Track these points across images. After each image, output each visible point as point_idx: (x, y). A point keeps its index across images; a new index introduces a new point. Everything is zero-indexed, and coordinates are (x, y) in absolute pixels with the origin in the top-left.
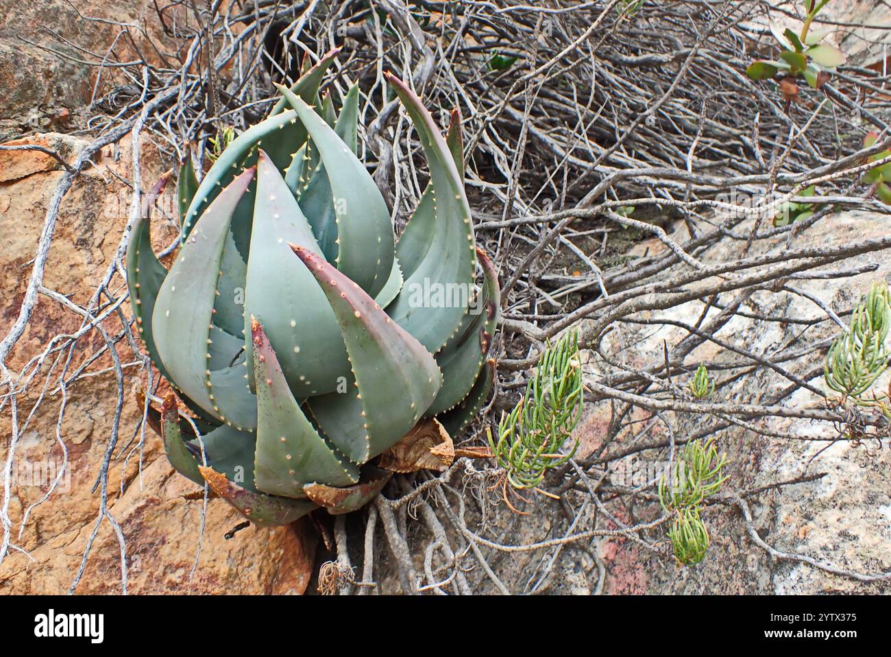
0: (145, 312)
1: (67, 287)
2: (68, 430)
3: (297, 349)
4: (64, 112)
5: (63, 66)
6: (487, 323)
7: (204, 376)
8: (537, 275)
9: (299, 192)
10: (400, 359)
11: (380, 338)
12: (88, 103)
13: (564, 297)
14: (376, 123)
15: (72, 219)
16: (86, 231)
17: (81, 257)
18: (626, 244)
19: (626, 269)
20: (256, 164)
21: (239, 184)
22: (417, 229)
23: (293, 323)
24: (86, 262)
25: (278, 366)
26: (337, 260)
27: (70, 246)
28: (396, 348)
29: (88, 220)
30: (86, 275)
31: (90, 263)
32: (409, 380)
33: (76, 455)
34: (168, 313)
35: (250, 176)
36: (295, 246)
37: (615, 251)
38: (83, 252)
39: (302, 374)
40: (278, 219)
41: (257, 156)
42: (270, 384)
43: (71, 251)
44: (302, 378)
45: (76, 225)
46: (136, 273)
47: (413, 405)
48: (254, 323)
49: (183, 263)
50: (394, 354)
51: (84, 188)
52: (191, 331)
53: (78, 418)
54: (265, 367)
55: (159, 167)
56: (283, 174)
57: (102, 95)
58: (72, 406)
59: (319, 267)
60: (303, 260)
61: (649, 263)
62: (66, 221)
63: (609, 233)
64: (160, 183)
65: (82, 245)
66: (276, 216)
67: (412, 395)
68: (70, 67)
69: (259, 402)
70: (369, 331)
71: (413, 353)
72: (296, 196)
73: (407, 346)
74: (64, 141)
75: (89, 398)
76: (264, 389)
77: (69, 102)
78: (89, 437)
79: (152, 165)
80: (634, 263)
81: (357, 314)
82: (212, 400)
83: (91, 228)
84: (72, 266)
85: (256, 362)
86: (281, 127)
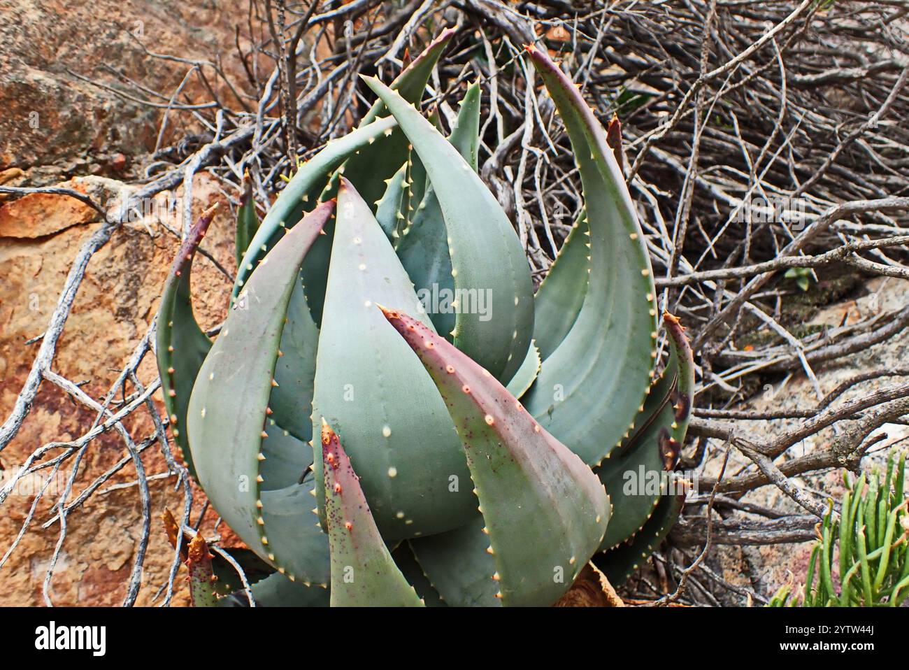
0: (180, 405)
1: (104, 368)
2: (103, 551)
3: (392, 472)
4: (118, 158)
5: (121, 106)
6: (674, 425)
7: (254, 510)
8: (714, 351)
9: (395, 234)
10: (555, 489)
11: (525, 457)
12: (151, 151)
13: (737, 379)
14: (492, 161)
15: (112, 282)
16: (129, 298)
17: (122, 330)
18: (808, 309)
19: (821, 342)
20: (336, 196)
21: (311, 223)
22: (556, 290)
23: (387, 431)
24: (127, 336)
25: (363, 498)
26: (454, 333)
27: (110, 316)
28: (549, 472)
29: (131, 284)
30: (126, 355)
31: (132, 338)
32: (567, 522)
33: (112, 585)
34: (204, 411)
35: (326, 212)
36: (389, 310)
37: (794, 319)
38: (125, 324)
39: (400, 509)
40: (365, 271)
41: (337, 185)
42: (350, 529)
43: (110, 323)
44: (400, 515)
45: (116, 290)
46: (169, 353)
47: (572, 560)
48: (327, 430)
49: (226, 337)
50: (547, 483)
51: (127, 244)
52: (235, 440)
53: (115, 537)
54: (343, 502)
55: (229, 221)
56: (374, 209)
57: (170, 144)
58: (108, 522)
59: (427, 344)
60: (402, 333)
61: (849, 334)
62: (105, 286)
63: (782, 296)
64: (201, 224)
65: (123, 316)
66: (362, 267)
67: (572, 545)
68: (130, 108)
69: (333, 557)
70: (507, 446)
71: (574, 479)
72: (392, 240)
73: (566, 468)
74: (106, 186)
75: (129, 512)
76: (340, 536)
77: (127, 148)
78: (128, 563)
79: (219, 219)
80: (832, 333)
81: (489, 419)
82: (265, 545)
83: (135, 294)
84: (110, 342)
85: (329, 494)
86: (372, 141)
